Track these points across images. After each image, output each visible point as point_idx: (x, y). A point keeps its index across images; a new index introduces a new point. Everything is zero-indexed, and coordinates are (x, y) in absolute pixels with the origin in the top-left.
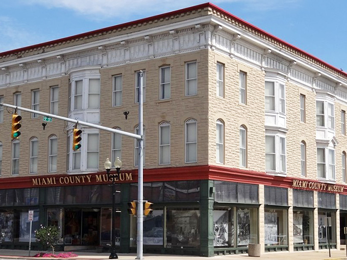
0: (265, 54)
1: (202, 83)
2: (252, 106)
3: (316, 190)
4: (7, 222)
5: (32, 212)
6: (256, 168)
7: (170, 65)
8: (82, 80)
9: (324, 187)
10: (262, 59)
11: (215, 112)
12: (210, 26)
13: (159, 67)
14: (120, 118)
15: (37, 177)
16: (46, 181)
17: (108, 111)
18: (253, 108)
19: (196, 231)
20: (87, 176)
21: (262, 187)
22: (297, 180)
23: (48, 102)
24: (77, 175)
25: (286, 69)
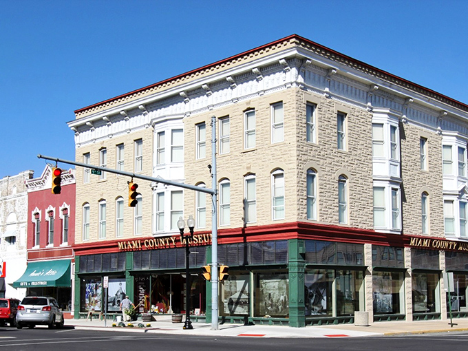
0: (372, 92)
1: (288, 126)
2: (355, 152)
3: (443, 249)
4: (96, 290)
5: (107, 277)
6: (360, 225)
7: (254, 109)
8: (164, 132)
9: (453, 245)
10: (367, 98)
11: (305, 161)
12: (295, 60)
13: (244, 111)
14: (203, 172)
15: (123, 241)
16: (132, 245)
17: (192, 164)
18: (356, 155)
19: (285, 297)
20: (171, 238)
21: (368, 247)
22: (416, 237)
23: (132, 158)
24: (161, 238)
25: (401, 108)
